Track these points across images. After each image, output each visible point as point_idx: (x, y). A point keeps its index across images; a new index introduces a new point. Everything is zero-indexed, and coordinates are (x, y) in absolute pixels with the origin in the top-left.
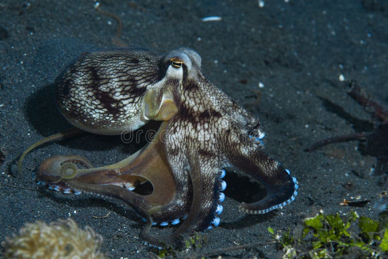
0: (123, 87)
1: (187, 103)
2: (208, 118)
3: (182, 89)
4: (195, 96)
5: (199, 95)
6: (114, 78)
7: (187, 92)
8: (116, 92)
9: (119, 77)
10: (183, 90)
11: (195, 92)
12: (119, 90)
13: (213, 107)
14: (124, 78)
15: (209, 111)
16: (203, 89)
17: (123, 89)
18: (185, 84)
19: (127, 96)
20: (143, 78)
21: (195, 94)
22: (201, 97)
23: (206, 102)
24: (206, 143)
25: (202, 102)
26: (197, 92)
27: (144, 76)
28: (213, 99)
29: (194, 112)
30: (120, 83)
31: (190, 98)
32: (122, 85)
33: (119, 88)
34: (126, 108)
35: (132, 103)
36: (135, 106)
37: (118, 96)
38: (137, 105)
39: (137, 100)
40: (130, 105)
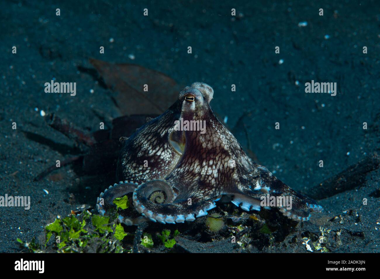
2: (214, 155)
6: (144, 142)
8: (149, 151)
9: (147, 139)
11: (207, 128)
12: (150, 148)
13: (223, 145)
14: (150, 138)
15: (218, 148)
16: (214, 127)
17: (153, 145)
19: (157, 149)
20: (163, 127)
22: (212, 134)
23: (216, 140)
24: (207, 177)
25: (212, 140)
27: (163, 125)
30: (149, 143)
32: (151, 143)
33: (150, 146)
34: (162, 157)
35: (164, 150)
36: (167, 151)
37: (152, 153)
38: (168, 150)
39: (166, 146)
40: (163, 153)
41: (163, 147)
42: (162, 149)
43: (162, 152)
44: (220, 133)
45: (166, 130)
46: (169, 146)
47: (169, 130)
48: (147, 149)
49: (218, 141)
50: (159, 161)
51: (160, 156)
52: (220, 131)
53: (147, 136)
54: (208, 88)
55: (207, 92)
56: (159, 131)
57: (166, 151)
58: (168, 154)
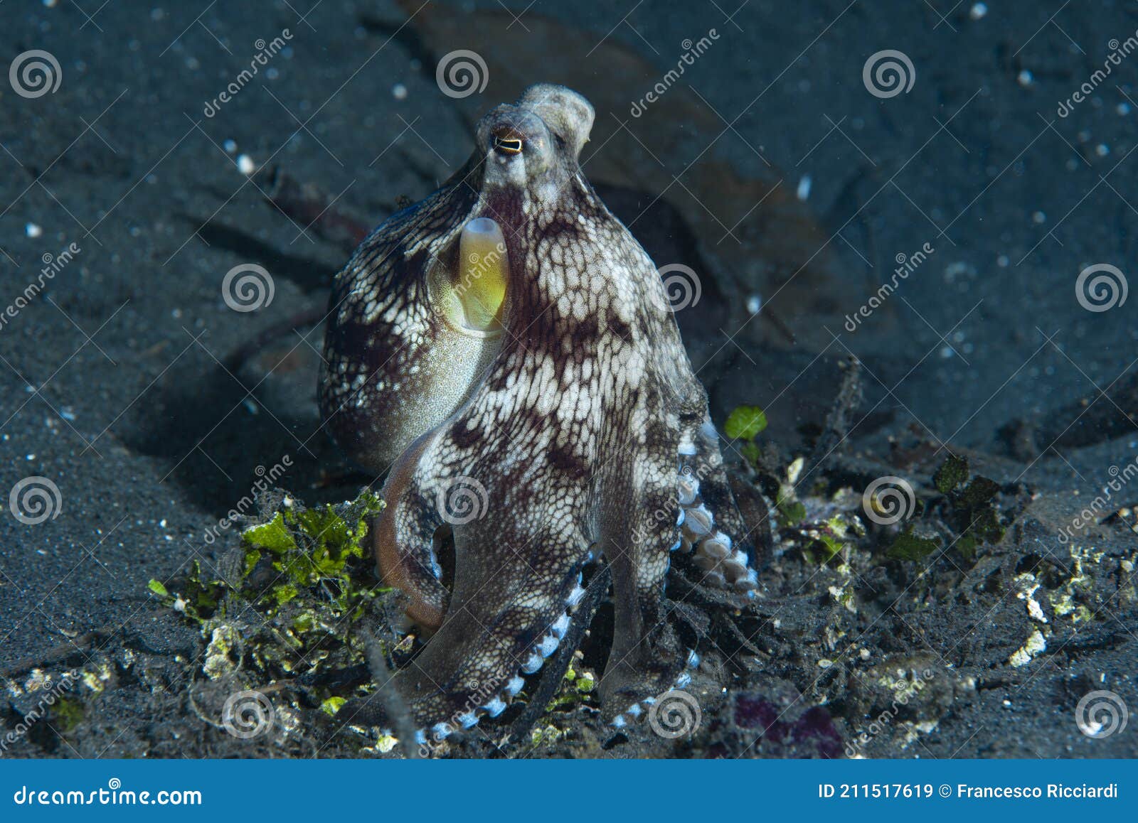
0: (380, 281)
1: (542, 282)
2: (593, 341)
3: (530, 233)
4: (569, 261)
5: (579, 259)
6: (360, 272)
7: (545, 244)
8: (367, 304)
9: (369, 263)
10: (534, 237)
11: (569, 244)
12: (373, 295)
13: (617, 304)
14: (379, 260)
15: (602, 315)
16: (593, 238)
17: (381, 286)
18: (541, 217)
19: (390, 299)
21: (568, 252)
22: (585, 264)
23: (597, 285)
24: (576, 428)
25: (585, 284)
26: (575, 247)
28: (622, 275)
29: (559, 319)
30: (371, 279)
31: (553, 264)
32: (378, 278)
33: (372, 289)
34: (397, 330)
35: (404, 307)
36: (415, 310)
37: (372, 311)
38: (418, 306)
39: (413, 294)
40: (403, 316)
41: (405, 294)
42: (400, 301)
43: (400, 310)
44: (614, 260)
45: (427, 241)
46: (421, 296)
47: (434, 243)
48: (362, 300)
49: (605, 288)
50: (390, 342)
51: (393, 324)
52: (613, 251)
53: (372, 254)
54: (576, 107)
55: (572, 120)
56: (407, 238)
57: (411, 310)
58: (418, 318)
